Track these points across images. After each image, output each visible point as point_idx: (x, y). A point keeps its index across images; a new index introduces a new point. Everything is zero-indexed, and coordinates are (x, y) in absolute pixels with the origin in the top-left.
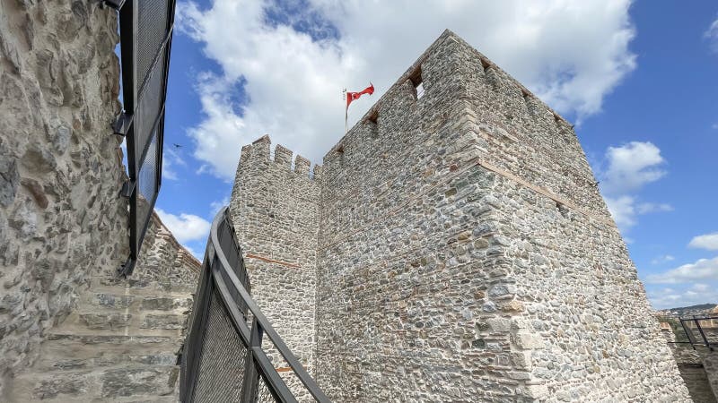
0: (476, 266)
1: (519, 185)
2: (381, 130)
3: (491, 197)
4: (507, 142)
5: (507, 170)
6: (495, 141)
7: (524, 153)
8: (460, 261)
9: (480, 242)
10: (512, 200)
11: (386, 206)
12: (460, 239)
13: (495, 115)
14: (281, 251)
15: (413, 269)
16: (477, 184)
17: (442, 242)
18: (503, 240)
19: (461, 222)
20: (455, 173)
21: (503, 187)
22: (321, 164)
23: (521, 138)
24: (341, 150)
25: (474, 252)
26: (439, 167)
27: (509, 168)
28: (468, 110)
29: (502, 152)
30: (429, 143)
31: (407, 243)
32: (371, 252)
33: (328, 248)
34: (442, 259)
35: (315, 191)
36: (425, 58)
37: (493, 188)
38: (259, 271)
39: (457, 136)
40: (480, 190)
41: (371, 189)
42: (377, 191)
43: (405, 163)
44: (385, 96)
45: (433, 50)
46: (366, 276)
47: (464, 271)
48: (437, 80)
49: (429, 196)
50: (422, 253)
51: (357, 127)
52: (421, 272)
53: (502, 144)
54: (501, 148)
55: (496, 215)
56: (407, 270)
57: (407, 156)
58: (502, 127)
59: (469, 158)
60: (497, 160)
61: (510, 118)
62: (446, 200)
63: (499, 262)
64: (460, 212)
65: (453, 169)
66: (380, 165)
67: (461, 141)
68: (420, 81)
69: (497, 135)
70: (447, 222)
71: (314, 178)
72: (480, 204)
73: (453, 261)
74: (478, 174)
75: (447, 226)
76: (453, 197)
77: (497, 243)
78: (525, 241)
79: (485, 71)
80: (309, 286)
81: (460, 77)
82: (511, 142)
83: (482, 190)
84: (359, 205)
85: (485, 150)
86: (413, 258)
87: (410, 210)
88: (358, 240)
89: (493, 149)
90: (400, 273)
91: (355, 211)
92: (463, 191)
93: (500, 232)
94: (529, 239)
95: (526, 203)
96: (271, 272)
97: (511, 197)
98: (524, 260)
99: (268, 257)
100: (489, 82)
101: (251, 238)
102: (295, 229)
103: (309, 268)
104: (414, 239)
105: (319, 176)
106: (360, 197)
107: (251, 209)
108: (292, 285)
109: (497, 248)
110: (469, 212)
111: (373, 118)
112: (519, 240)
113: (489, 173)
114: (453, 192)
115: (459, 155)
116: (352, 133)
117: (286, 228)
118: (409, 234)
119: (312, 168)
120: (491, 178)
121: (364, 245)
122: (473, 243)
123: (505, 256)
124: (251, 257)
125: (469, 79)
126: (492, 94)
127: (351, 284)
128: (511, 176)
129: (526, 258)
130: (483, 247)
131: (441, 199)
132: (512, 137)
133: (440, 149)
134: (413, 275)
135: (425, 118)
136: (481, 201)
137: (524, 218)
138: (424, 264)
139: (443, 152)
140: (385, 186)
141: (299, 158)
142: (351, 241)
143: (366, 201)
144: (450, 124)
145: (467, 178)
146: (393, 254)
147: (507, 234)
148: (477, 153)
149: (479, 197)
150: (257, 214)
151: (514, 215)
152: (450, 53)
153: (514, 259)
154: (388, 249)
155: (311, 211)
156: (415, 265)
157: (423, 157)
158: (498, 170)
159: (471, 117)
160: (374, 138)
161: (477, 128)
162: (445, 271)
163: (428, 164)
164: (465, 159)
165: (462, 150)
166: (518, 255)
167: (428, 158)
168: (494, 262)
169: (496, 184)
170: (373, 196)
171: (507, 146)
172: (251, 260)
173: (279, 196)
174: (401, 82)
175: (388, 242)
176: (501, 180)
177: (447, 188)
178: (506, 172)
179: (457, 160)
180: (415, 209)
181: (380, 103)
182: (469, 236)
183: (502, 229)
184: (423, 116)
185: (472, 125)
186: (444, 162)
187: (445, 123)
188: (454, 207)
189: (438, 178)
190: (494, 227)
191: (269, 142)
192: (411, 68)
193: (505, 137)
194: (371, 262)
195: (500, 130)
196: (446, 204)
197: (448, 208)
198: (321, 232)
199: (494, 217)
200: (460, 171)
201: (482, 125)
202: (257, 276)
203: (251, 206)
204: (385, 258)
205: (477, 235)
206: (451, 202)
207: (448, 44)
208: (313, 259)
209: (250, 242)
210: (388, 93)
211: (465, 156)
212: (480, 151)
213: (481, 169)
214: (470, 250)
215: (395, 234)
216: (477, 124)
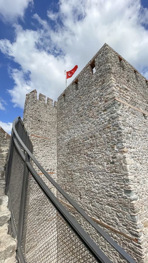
0: (112, 137)
1: (130, 107)
2: (79, 87)
3: (119, 112)
4: (127, 91)
5: (126, 102)
6: (122, 90)
7: (133, 95)
8: (107, 136)
9: (114, 128)
10: (127, 113)
11: (81, 116)
12: (107, 128)
13: (122, 80)
14: (43, 133)
15: (90, 139)
16: (114, 107)
17: (101, 129)
18: (122, 127)
19: (108, 121)
20: (106, 103)
21: (124, 108)
22: (57, 101)
23: (132, 89)
24: (64, 95)
25: (112, 132)
26: (101, 101)
27: (127, 101)
28: (112, 78)
29: (124, 95)
30: (97, 92)
31: (89, 129)
32: (76, 133)
33: (60, 132)
34: (100, 135)
35: (55, 111)
36: (96, 56)
37: (120, 108)
38: (35, 141)
39: (108, 89)
40: (115, 109)
41: (75, 110)
42: (78, 111)
43: (88, 100)
44: (80, 73)
45: (99, 52)
46: (74, 142)
47: (108, 139)
48: (101, 66)
49: (97, 112)
50: (94, 133)
51: (70, 86)
52: (93, 140)
53: (125, 92)
54: (124, 93)
55: (121, 119)
56: (88, 139)
57: (89, 97)
58: (125, 85)
59: (112, 97)
60: (122, 98)
61: (128, 81)
62: (103, 113)
63: (120, 136)
64: (108, 118)
65: (106, 101)
66: (79, 101)
67: (109, 91)
68: (95, 66)
69: (123, 88)
70: (103, 121)
71: (54, 106)
72: (115, 115)
73: (105, 135)
74: (115, 103)
75: (103, 123)
76: (105, 112)
77: (120, 129)
78: (131, 128)
79: (120, 62)
80: (54, 146)
81: (110, 64)
82: (128, 91)
83: (116, 109)
84: (71, 116)
85: (118, 94)
86: (90, 135)
87: (89, 118)
88: (71, 129)
89: (121, 93)
90: (86, 140)
91: (70, 118)
92: (109, 110)
93: (122, 125)
94: (132, 127)
95: (132, 114)
96: (40, 141)
97: (126, 112)
98: (129, 135)
99: (39, 136)
100: (121, 66)
101: (32, 129)
102: (48, 126)
103: (54, 140)
104: (91, 128)
105: (56, 105)
106: (72, 113)
107: (31, 118)
108: (48, 145)
109: (120, 130)
110: (110, 118)
111: (76, 82)
112: (128, 127)
113: (119, 103)
114: (105, 110)
115: (108, 96)
116: (68, 88)
117: (45, 125)
118: (88, 127)
119: (53, 102)
120: (119, 105)
121: (73, 131)
122: (112, 129)
123: (123, 133)
124: (33, 136)
125: (113, 65)
126: (122, 71)
127: (69, 145)
128: (127, 104)
129: (130, 134)
130: (115, 130)
131: (101, 113)
132: (129, 89)
133: (101, 94)
134: (90, 141)
135: (96, 81)
136: (115, 113)
137: (131, 119)
138: (94, 137)
139: (102, 95)
140: (81, 109)
141: (48, 99)
142: (68, 130)
143: (74, 115)
144: (105, 84)
145: (110, 105)
146: (83, 134)
147: (124, 126)
148: (115, 95)
149: (115, 112)
150: (34, 120)
151: (127, 118)
152: (106, 54)
153: (126, 134)
154: (82, 132)
155: (54, 119)
156: (91, 137)
157: (95, 97)
158: (122, 102)
159: (113, 81)
160: (76, 90)
161: (115, 85)
162: (101, 139)
163: (97, 100)
164: (110, 98)
165: (109, 94)
166: (127, 133)
167: (97, 98)
168: (119, 135)
169: (121, 107)
170: (76, 113)
171: (126, 93)
172: (32, 137)
173: (42, 113)
174: (87, 67)
175: (82, 129)
176: (123, 106)
177: (103, 109)
178: (125, 103)
179: (107, 98)
180: (92, 117)
181: (79, 75)
182: (110, 126)
183: (122, 124)
184: (95, 81)
185: (114, 84)
186: (102, 99)
187: (103, 83)
188: (106, 116)
189: (100, 105)
190: (120, 123)
191: (36, 92)
192: (91, 61)
193: (126, 89)
194: (76, 137)
195: (124, 86)
196: (103, 115)
197: (103, 116)
198: (58, 127)
199: (119, 119)
200: (108, 102)
201: (117, 84)
202: (35, 143)
203: (31, 117)
204: (80, 135)
205: (113, 126)
206: (105, 114)
207: (106, 50)
208: (55, 136)
209: (32, 130)
210: (82, 71)
211: (110, 96)
212: (116, 94)
213: (116, 101)
214: (110, 132)
215: (84, 126)
216: (115, 84)
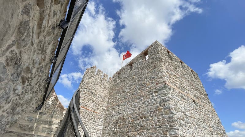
0: (164, 121)
1: (180, 92)
2: (133, 68)
3: (170, 96)
4: (175, 77)
5: (175, 86)
6: (171, 76)
7: (181, 81)
8: (158, 119)
9: (166, 112)
10: (177, 98)
11: (133, 94)
12: (158, 110)
13: (171, 68)
14: (93, 106)
15: (140, 120)
16: (165, 90)
17: (152, 110)
18: (174, 112)
19: (159, 103)
20: (158, 86)
21: (174, 92)
22: (112, 77)
23: (180, 76)
24: (119, 73)
25: (163, 116)
26: (152, 83)
27: (176, 86)
28: (163, 65)
29: (174, 80)
30: (149, 74)
31: (139, 109)
32: (126, 111)
33: (110, 107)
34: (151, 117)
35: (108, 86)
36: (149, 48)
37: (171, 92)
38: (84, 113)
39: (158, 73)
40: (166, 93)
41: (128, 88)
42: (130, 89)
43: (140, 80)
44: (135, 58)
45: (152, 46)
46: (123, 120)
47: (160, 123)
48: (153, 55)
49: (148, 92)
50: (144, 113)
51: (125, 66)
52: (143, 121)
53: (174, 78)
54: (173, 79)
55: (172, 102)
56: (138, 120)
57: (141, 78)
58: (173, 72)
59: (163, 81)
60: (172, 83)
61: (176, 69)
62: (154, 95)
63: (173, 121)
64: (159, 99)
65: (157, 84)
66: (132, 80)
67: (160, 75)
68: (147, 55)
69: (172, 74)
70: (154, 103)
71: (109, 81)
72: (166, 98)
73: (156, 118)
74: (165, 87)
75: (154, 104)
76: (156, 94)
77: (172, 113)
78: (182, 113)
79: (168, 54)
80: (101, 121)
81: (160, 55)
82: (177, 77)
83: (167, 93)
84: (123, 93)
85: (168, 79)
86: (141, 115)
87: (141, 97)
88: (121, 105)
89: (171, 79)
90: (136, 120)
91: (121, 95)
92: (160, 92)
93: (173, 109)
94: (184, 113)
95: (182, 99)
96: (88, 114)
97: (177, 96)
98: (182, 121)
99: (88, 108)
100: (169, 57)
101: (83, 100)
102: (100, 99)
103: (102, 114)
104: (142, 108)
105: (110, 81)
106: (124, 90)
107: (86, 90)
108: (95, 120)
109: (172, 115)
110: (162, 100)
111: (131, 64)
112: (180, 113)
113: (169, 87)
114: (156, 92)
115: (159, 80)
116: (123, 68)
117: (96, 98)
118: (140, 106)
119: (108, 78)
120: (170, 89)
121: (123, 108)
122: (163, 112)
123: (175, 119)
124: (83, 107)
125: (163, 55)
126: (170, 61)
127: (117, 123)
128: (177, 89)
129: (183, 120)
130: (167, 114)
131: (152, 94)
132: (177, 76)
133: (152, 77)
134: (140, 122)
135: (148, 66)
136: (167, 97)
137: (182, 104)
138: (145, 118)
139: (154, 78)
140: (133, 87)
141: (105, 74)
142: (119, 106)
143: (126, 91)
144: (156, 69)
145: (161, 88)
146: (133, 113)
147: (176, 110)
148: (165, 80)
149: (166, 95)
150: (88, 92)
151: (178, 103)
152: (157, 47)
153: (178, 120)
154: (132, 111)
155: (106, 93)
156: (141, 118)
157: (146, 79)
158: (172, 86)
159: (163, 67)
160: (131, 71)
161: (165, 71)
162: (152, 122)
163: (148, 81)
164: (161, 81)
165: (160, 78)
166: (180, 119)
167: (148, 79)
168: (171, 120)
169: (172, 91)
170: (128, 90)
171: (175, 78)
172: (82, 109)
173: (96, 87)
174: (140, 54)
175: (133, 108)
176: (173, 90)
177: (154, 90)
178: (175, 87)
179: (158, 81)
180: (143, 97)
181: (134, 60)
182: (162, 109)
183: (174, 108)
184: (148, 65)
185: (164, 70)
186: (154, 81)
187: (154, 68)
188: (157, 97)
189: (152, 87)
190: (171, 107)
191: (96, 68)
192: (144, 50)
193: (175, 75)
194: (125, 114)
195: (173, 73)
196: (154, 96)
197: (155, 98)
198: (108, 101)
199: (171, 103)
200: (159, 85)
201: (167, 71)
202: (83, 115)
203: (86, 89)
204: (131, 114)
205: (165, 109)
206: (156, 96)
207: (157, 45)
208: (104, 111)
209: (83, 102)
210: (136, 57)
211: (161, 80)
213: (167, 85)
214: (162, 115)
215: (135, 105)
216: (165, 70)
